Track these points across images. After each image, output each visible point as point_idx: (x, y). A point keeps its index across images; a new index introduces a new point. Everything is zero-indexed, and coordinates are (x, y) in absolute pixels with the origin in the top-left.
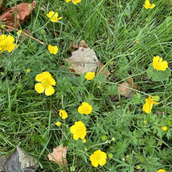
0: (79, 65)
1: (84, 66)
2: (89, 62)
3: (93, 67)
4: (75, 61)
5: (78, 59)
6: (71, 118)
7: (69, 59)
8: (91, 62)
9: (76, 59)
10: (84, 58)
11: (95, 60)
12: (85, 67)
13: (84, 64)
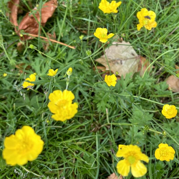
0: (115, 63)
1: (121, 63)
2: (126, 57)
3: (132, 63)
4: (110, 59)
5: (113, 57)
6: (119, 134)
7: (103, 58)
8: (129, 57)
9: (110, 56)
10: (119, 54)
11: (133, 54)
12: (123, 64)
13: (121, 61)
